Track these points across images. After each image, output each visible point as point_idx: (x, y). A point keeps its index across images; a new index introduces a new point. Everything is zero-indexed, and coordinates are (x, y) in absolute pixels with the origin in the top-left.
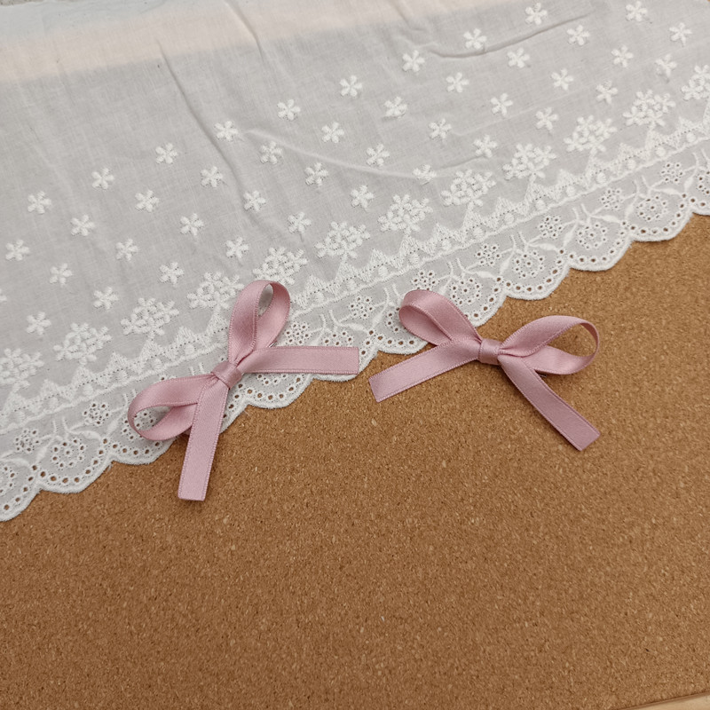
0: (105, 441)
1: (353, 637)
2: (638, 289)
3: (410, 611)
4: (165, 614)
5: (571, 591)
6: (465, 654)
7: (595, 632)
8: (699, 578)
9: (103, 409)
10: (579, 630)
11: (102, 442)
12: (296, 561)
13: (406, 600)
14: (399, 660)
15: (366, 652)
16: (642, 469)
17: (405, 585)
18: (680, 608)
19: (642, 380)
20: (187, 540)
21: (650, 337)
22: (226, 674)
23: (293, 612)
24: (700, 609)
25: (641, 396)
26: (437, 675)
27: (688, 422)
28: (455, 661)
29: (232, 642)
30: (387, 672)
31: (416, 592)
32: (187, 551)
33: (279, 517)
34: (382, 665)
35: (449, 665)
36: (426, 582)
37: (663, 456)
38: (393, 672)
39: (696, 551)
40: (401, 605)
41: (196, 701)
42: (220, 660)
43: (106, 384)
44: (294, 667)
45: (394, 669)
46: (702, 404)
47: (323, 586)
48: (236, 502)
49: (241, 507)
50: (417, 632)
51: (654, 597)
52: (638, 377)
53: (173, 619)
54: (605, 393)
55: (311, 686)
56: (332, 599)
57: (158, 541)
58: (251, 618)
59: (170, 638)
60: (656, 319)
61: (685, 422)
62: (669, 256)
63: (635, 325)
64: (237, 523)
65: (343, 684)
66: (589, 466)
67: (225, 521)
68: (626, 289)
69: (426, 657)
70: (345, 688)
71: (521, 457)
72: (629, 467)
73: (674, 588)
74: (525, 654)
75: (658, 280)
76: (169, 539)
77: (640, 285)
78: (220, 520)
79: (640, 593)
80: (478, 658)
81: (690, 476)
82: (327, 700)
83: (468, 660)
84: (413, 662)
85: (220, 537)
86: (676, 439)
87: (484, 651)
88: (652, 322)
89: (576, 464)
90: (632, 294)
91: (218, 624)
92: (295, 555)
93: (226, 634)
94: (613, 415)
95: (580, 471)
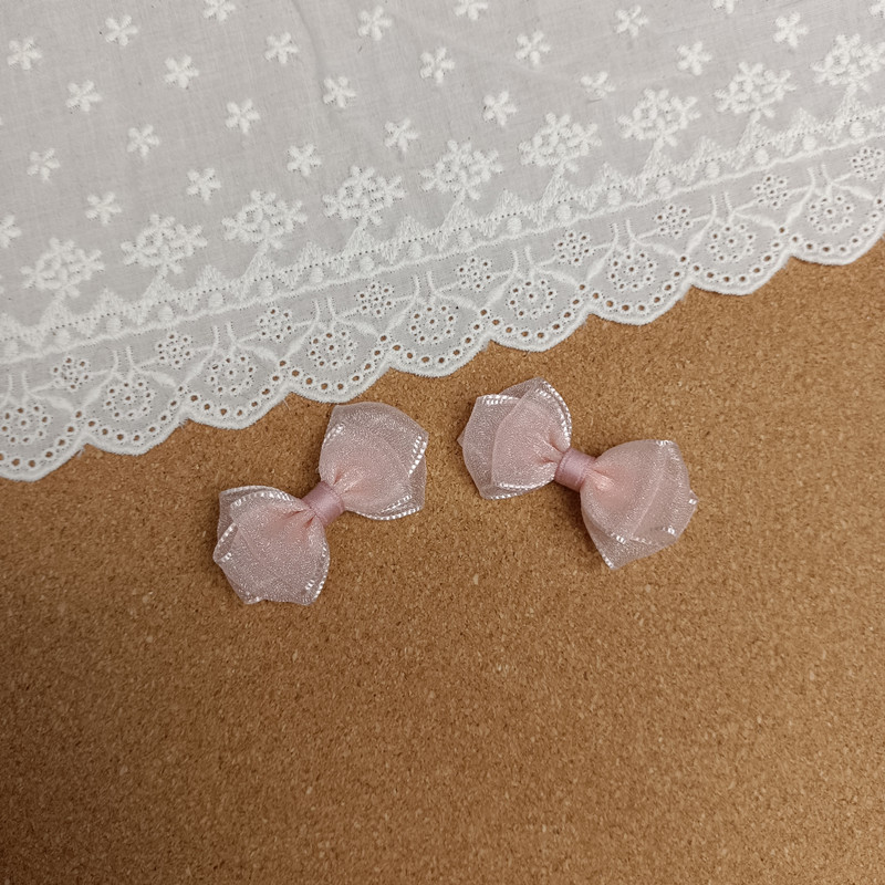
0: (79, 415)
1: (295, 798)
2: (815, 380)
3: (383, 778)
4: (36, 713)
5: (618, 794)
6: (448, 854)
7: (640, 859)
8: (807, 814)
9: (82, 368)
10: (617, 852)
11: (74, 415)
12: (235, 675)
13: (380, 761)
14: (353, 842)
15: (309, 822)
16: (759, 643)
17: (384, 739)
18: (769, 849)
19: (788, 515)
20: (86, 615)
21: (816, 454)
22: (107, 812)
23: (217, 747)
24: (798, 857)
25: (782, 538)
26: (402, 874)
27: (843, 590)
28: (431, 860)
29: (123, 770)
30: (332, 855)
31: (397, 752)
32: (83, 630)
33: (223, 608)
34: (328, 844)
35: (421, 863)
36: (414, 741)
37: (795, 629)
38: (341, 857)
39: (810, 774)
40: (371, 766)
41: (58, 840)
42: (102, 790)
43: (89, 333)
44: (203, 821)
45: (343, 853)
46: (869, 567)
47: (266, 718)
48: (166, 575)
49: (171, 584)
50: (386, 808)
51: (735, 827)
52: (785, 510)
53: (46, 721)
54: (730, 524)
55: (222, 853)
56: (276, 740)
57: (45, 609)
58: (155, 743)
59: (38, 747)
60: (831, 430)
61: (839, 588)
62: (872, 340)
63: (797, 433)
64: (161, 606)
65: (266, 859)
66: (683, 623)
67: (145, 599)
68: (798, 377)
69: (391, 846)
70: (269, 865)
71: (588, 592)
72: (742, 635)
73: (767, 820)
74: (533, 870)
75: (847, 373)
76: (62, 609)
77: (820, 375)
78: (138, 596)
79: (716, 818)
80: (465, 862)
81: (826, 667)
82: (239, 877)
83: (450, 861)
84: (372, 849)
85: (134, 621)
86: (819, 610)
87: (476, 855)
88: (824, 432)
89: (665, 617)
90: (804, 386)
91: (109, 741)
92: (236, 667)
93: (116, 757)
94: (735, 557)
95: (669, 628)
